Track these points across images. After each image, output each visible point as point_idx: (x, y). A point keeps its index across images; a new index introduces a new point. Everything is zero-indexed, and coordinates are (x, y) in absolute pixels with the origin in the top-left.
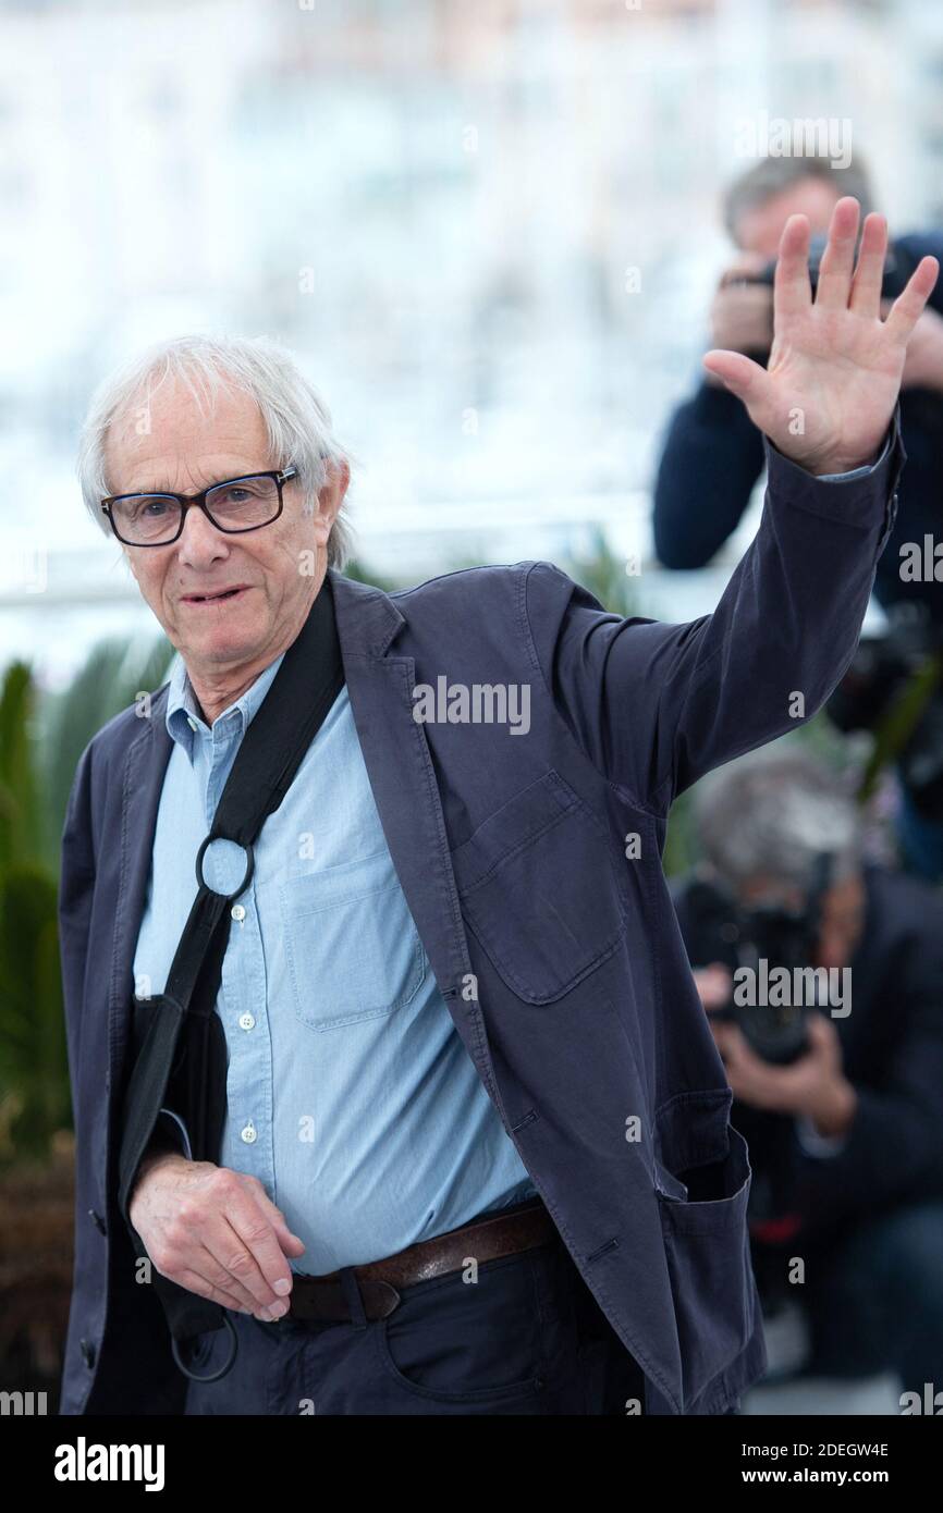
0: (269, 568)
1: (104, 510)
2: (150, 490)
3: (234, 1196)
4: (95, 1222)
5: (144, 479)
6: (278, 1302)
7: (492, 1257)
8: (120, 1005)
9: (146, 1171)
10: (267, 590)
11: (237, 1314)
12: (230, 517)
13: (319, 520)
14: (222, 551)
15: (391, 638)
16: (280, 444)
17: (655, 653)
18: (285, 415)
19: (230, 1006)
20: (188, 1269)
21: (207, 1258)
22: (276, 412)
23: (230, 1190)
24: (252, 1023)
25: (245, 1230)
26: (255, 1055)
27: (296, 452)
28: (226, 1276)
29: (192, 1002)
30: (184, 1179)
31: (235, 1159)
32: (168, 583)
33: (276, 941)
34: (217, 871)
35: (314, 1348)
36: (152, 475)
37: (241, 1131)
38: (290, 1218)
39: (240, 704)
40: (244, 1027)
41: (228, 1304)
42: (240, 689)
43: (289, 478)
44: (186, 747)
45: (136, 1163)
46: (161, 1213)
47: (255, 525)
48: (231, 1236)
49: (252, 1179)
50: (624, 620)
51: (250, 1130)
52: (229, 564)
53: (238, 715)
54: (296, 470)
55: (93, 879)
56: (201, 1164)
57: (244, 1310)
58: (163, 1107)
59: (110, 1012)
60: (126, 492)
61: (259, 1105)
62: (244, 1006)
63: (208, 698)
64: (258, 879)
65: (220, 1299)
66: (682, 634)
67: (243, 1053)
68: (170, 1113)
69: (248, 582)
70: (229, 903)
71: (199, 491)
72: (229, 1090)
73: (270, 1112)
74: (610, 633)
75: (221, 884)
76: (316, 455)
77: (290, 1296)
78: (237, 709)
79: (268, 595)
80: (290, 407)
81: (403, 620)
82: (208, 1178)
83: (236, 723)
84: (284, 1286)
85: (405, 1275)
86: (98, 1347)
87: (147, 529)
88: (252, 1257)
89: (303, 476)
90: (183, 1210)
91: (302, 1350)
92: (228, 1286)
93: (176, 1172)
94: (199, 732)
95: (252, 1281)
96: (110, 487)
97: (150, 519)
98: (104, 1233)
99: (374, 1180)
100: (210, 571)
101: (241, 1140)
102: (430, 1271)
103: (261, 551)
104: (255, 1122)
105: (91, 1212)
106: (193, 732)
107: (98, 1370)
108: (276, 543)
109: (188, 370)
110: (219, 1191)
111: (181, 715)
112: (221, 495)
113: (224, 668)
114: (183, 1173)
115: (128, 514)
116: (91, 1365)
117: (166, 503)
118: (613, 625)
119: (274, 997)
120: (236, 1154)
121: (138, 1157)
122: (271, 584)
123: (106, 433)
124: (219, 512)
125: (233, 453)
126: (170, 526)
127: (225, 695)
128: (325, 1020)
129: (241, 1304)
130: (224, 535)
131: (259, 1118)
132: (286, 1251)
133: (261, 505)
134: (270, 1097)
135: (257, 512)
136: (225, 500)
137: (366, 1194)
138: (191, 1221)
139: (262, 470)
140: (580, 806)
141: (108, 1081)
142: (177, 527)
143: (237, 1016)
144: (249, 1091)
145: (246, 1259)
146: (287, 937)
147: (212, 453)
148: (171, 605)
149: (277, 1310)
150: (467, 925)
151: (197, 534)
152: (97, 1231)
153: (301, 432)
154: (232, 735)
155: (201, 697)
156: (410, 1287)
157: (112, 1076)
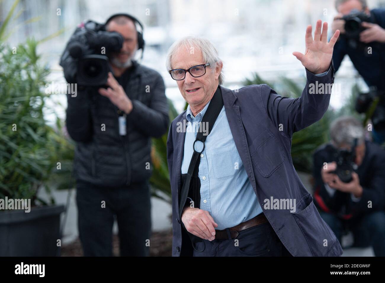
0: (204, 84)
1: (170, 73)
2: (179, 69)
3: (203, 215)
4: (178, 221)
5: (177, 66)
6: (213, 237)
7: (257, 225)
8: (179, 175)
9: (185, 210)
10: (204, 88)
11: (204, 240)
12: (195, 74)
13: (216, 74)
14: (194, 81)
15: (234, 102)
16: (206, 59)
17: (288, 105)
18: (207, 53)
19: (201, 175)
20: (194, 230)
21: (198, 228)
22: (205, 52)
23: (202, 214)
24: (205, 178)
25: (205, 222)
26: (206, 185)
27: (209, 60)
28: (202, 232)
29: (193, 175)
30: (193, 212)
31: (202, 206)
32: (183, 88)
33: (210, 161)
34: (197, 147)
35: (221, 245)
36: (179, 65)
37: (204, 201)
38: (215, 219)
39: (201, 112)
40: (204, 179)
41: (202, 238)
42: (201, 109)
43: (207, 66)
44: (190, 122)
45: (182, 209)
46: (188, 219)
47: (200, 75)
48: (202, 223)
49: (207, 211)
50: (282, 97)
51: (205, 200)
52: (195, 84)
53: (200, 115)
54: (209, 64)
55: (173, 150)
56: (196, 208)
57: (205, 239)
58: (188, 197)
59: (177, 177)
60: (174, 69)
61: (207, 195)
62: (204, 175)
63: (194, 112)
64: (206, 149)
65: (200, 236)
66: (294, 101)
67: (203, 185)
68: (190, 198)
69: (200, 87)
70: (200, 154)
71: (188, 69)
72: (201, 192)
73: (209, 197)
74: (279, 100)
75: (198, 150)
76: (214, 61)
77: (215, 236)
78: (200, 114)
79: (204, 90)
80: (208, 51)
81: (236, 98)
82: (197, 211)
83: (200, 117)
84: (214, 233)
85: (239, 229)
86: (180, 247)
87: (179, 76)
88: (207, 228)
89: (211, 65)
90: (193, 218)
91: (219, 245)
92: (202, 234)
93: (191, 210)
94: (193, 119)
95: (207, 233)
96: (172, 68)
97: (179, 74)
98: (180, 223)
99: (232, 210)
100: (191, 85)
101: (203, 202)
102: (244, 228)
103: (202, 81)
104: (206, 199)
105: (176, 219)
106: (192, 119)
107: (181, 252)
108: (205, 79)
109: (186, 44)
110: (200, 214)
111: (189, 115)
112: (193, 70)
113: (196, 105)
114: (192, 210)
115: (175, 74)
116: (179, 251)
117: (182, 71)
118: (280, 98)
119: (210, 173)
120: (203, 206)
121: (183, 207)
122: (204, 87)
123: (171, 57)
124: (193, 73)
125: (195, 61)
126: (183, 76)
127: (197, 111)
128: (220, 178)
129: (205, 238)
130: (194, 78)
131: (207, 198)
132: (214, 226)
133: (201, 72)
134: (209, 194)
135: (201, 73)
136: (194, 70)
137: (231, 213)
138: (194, 220)
139: (202, 64)
140: (273, 136)
141: (177, 192)
142: (184, 76)
143: (202, 177)
144: (205, 192)
145: (206, 228)
146: (212, 161)
147: (191, 61)
148: (184, 92)
149: (213, 238)
150: (252, 162)
151: (188, 78)
152: (178, 223)
153: (210, 56)
154: (200, 119)
155: (192, 112)
156: (241, 231)
157: (178, 190)
